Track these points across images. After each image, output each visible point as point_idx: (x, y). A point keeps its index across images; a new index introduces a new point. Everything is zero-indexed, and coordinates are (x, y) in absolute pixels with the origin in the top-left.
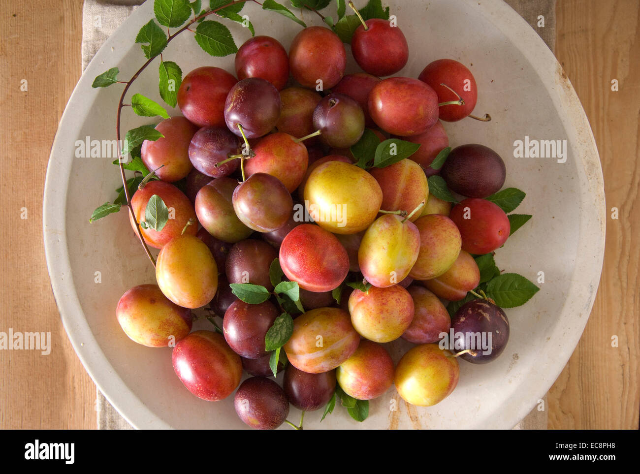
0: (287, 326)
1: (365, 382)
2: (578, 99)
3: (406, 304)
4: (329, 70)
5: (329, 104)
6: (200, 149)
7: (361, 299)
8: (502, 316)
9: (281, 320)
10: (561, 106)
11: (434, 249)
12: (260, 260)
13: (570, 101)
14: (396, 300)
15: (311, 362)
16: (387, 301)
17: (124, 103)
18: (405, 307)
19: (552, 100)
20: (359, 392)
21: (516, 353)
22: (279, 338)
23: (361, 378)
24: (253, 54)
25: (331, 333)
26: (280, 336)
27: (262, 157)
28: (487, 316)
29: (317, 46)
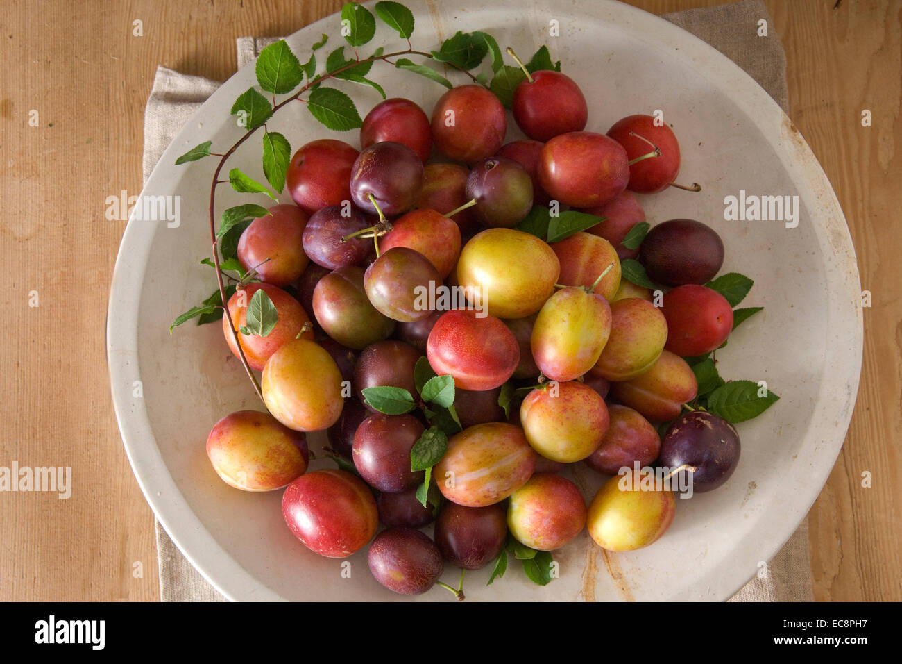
0: (439, 443)
1: (546, 513)
2: (814, 156)
3: (597, 405)
4: (485, 130)
5: (485, 167)
6: (320, 230)
7: (536, 400)
8: (728, 425)
9: (431, 435)
10: (791, 165)
11: (631, 330)
12: (401, 362)
13: (803, 159)
14: (583, 397)
15: (472, 485)
16: (572, 398)
17: (219, 179)
18: (596, 408)
19: (778, 158)
20: (539, 530)
21: (753, 480)
22: (428, 457)
23: (541, 507)
24: (384, 117)
25: (497, 445)
26: (429, 453)
27: (400, 235)
28: (708, 424)
29: (468, 102)
